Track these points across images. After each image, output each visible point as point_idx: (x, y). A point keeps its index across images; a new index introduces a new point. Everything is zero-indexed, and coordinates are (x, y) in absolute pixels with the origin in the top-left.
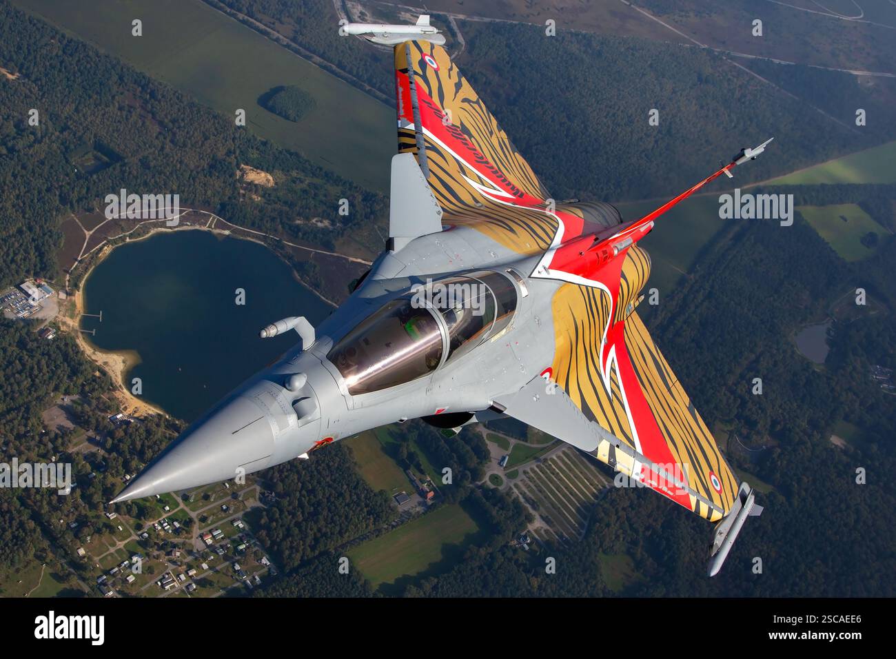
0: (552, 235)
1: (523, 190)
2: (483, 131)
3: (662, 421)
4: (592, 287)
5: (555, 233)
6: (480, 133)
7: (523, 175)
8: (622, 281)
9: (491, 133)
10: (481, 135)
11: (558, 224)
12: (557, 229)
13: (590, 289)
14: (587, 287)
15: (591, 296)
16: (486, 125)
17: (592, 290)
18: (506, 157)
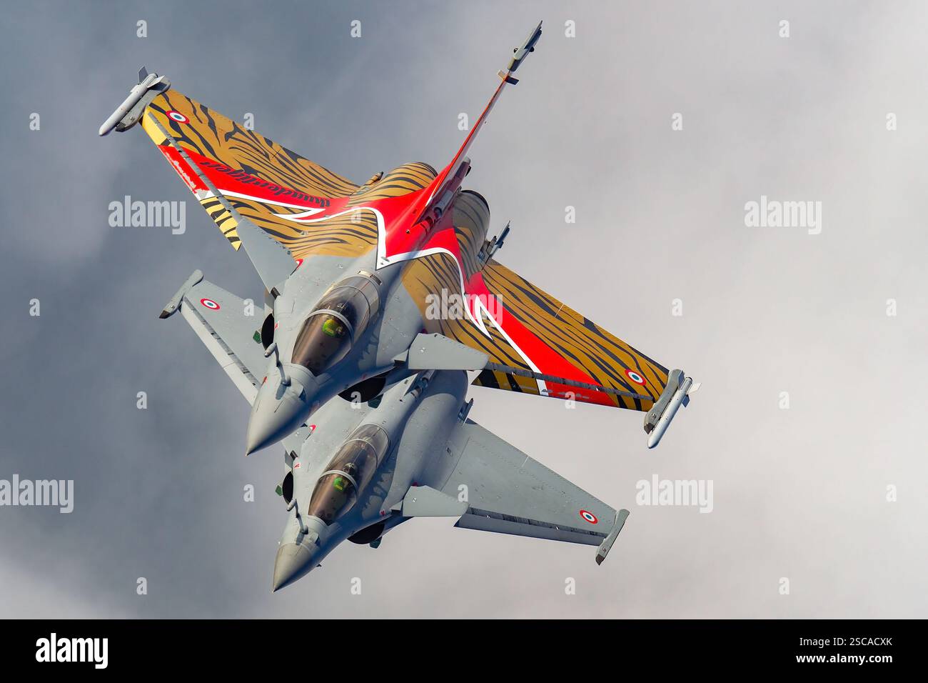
0: (374, 227)
1: (326, 197)
2: (260, 159)
3: (554, 343)
4: (431, 255)
5: (376, 225)
6: (259, 163)
7: (318, 181)
8: (458, 235)
9: (267, 156)
10: (261, 164)
11: (375, 214)
12: (376, 220)
13: (430, 258)
14: (425, 257)
15: (433, 263)
16: (258, 151)
17: (432, 258)
18: (294, 173)
